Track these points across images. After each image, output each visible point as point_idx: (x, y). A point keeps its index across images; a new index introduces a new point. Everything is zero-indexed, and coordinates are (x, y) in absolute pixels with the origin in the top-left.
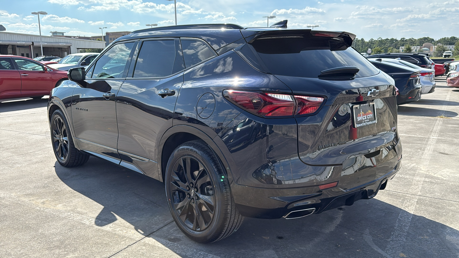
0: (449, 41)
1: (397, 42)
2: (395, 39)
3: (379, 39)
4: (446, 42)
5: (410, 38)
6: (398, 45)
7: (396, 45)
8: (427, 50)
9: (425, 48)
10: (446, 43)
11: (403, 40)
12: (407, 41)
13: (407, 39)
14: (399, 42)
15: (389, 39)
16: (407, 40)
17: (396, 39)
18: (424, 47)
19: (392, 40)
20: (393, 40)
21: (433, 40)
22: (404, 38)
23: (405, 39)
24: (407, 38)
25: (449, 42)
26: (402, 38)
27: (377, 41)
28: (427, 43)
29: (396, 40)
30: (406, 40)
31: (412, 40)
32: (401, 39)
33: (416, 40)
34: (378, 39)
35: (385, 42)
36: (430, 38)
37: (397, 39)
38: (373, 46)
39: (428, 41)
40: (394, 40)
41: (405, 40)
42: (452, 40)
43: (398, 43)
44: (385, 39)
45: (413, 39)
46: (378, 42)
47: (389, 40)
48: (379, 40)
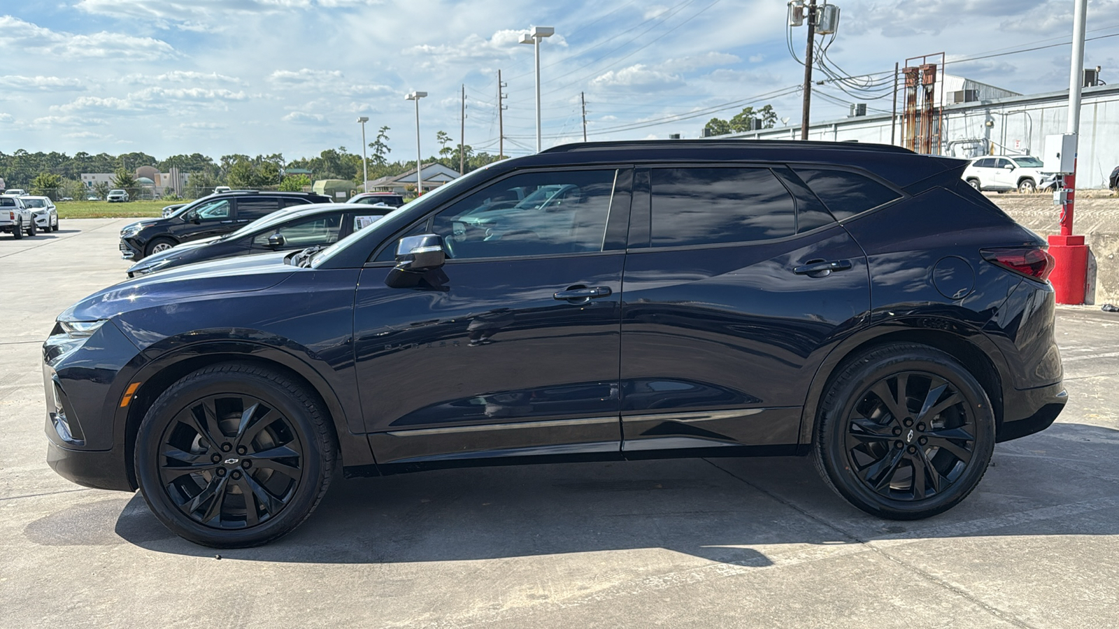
0: (191, 163)
1: (68, 163)
2: (61, 154)
3: (21, 154)
4: (184, 166)
5: (100, 154)
6: (72, 169)
7: (68, 169)
8: (147, 183)
9: (143, 179)
10: (184, 168)
11: (81, 157)
12: (92, 161)
13: (92, 155)
14: (73, 163)
15: (44, 153)
16: (94, 159)
17: (64, 155)
18: (140, 176)
19: (54, 155)
20: (57, 156)
21: (153, 159)
22: (84, 154)
23: (87, 154)
24: (93, 153)
25: (190, 165)
26: (81, 154)
27: (11, 157)
28: (142, 167)
29: (64, 157)
30: (91, 157)
31: (106, 159)
32: (77, 155)
33: (113, 158)
34: (16, 153)
35: (35, 161)
36: (146, 154)
37: (67, 155)
38: (6, 169)
39: (144, 161)
40: (60, 157)
41: (87, 158)
42: (195, 162)
43: (71, 164)
44: (34, 153)
45: (106, 155)
46: (18, 160)
47: (44, 155)
48: (19, 156)
